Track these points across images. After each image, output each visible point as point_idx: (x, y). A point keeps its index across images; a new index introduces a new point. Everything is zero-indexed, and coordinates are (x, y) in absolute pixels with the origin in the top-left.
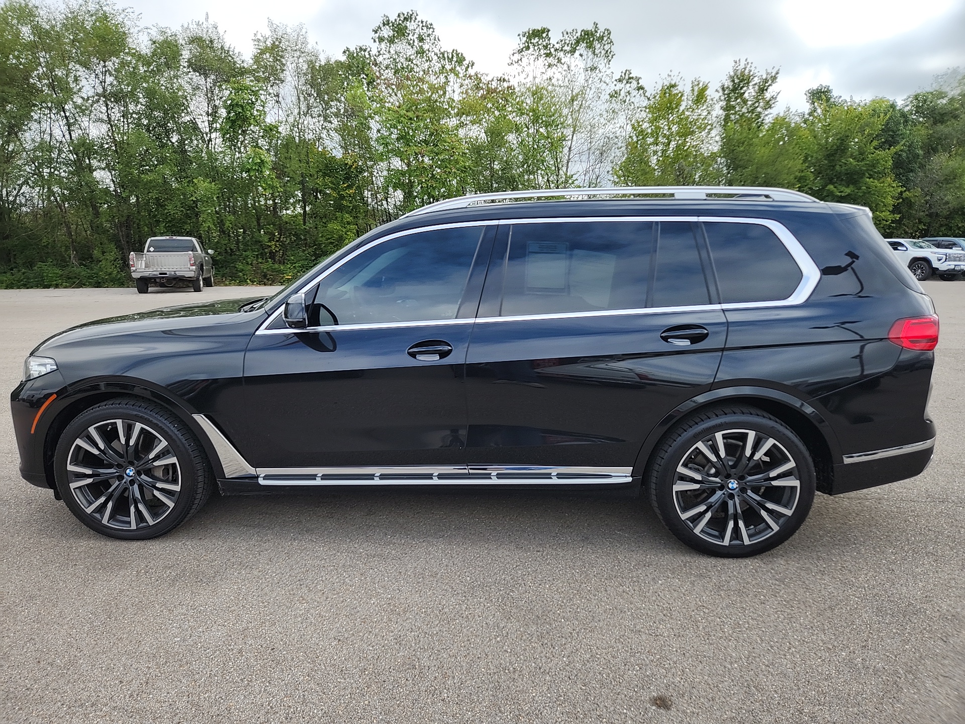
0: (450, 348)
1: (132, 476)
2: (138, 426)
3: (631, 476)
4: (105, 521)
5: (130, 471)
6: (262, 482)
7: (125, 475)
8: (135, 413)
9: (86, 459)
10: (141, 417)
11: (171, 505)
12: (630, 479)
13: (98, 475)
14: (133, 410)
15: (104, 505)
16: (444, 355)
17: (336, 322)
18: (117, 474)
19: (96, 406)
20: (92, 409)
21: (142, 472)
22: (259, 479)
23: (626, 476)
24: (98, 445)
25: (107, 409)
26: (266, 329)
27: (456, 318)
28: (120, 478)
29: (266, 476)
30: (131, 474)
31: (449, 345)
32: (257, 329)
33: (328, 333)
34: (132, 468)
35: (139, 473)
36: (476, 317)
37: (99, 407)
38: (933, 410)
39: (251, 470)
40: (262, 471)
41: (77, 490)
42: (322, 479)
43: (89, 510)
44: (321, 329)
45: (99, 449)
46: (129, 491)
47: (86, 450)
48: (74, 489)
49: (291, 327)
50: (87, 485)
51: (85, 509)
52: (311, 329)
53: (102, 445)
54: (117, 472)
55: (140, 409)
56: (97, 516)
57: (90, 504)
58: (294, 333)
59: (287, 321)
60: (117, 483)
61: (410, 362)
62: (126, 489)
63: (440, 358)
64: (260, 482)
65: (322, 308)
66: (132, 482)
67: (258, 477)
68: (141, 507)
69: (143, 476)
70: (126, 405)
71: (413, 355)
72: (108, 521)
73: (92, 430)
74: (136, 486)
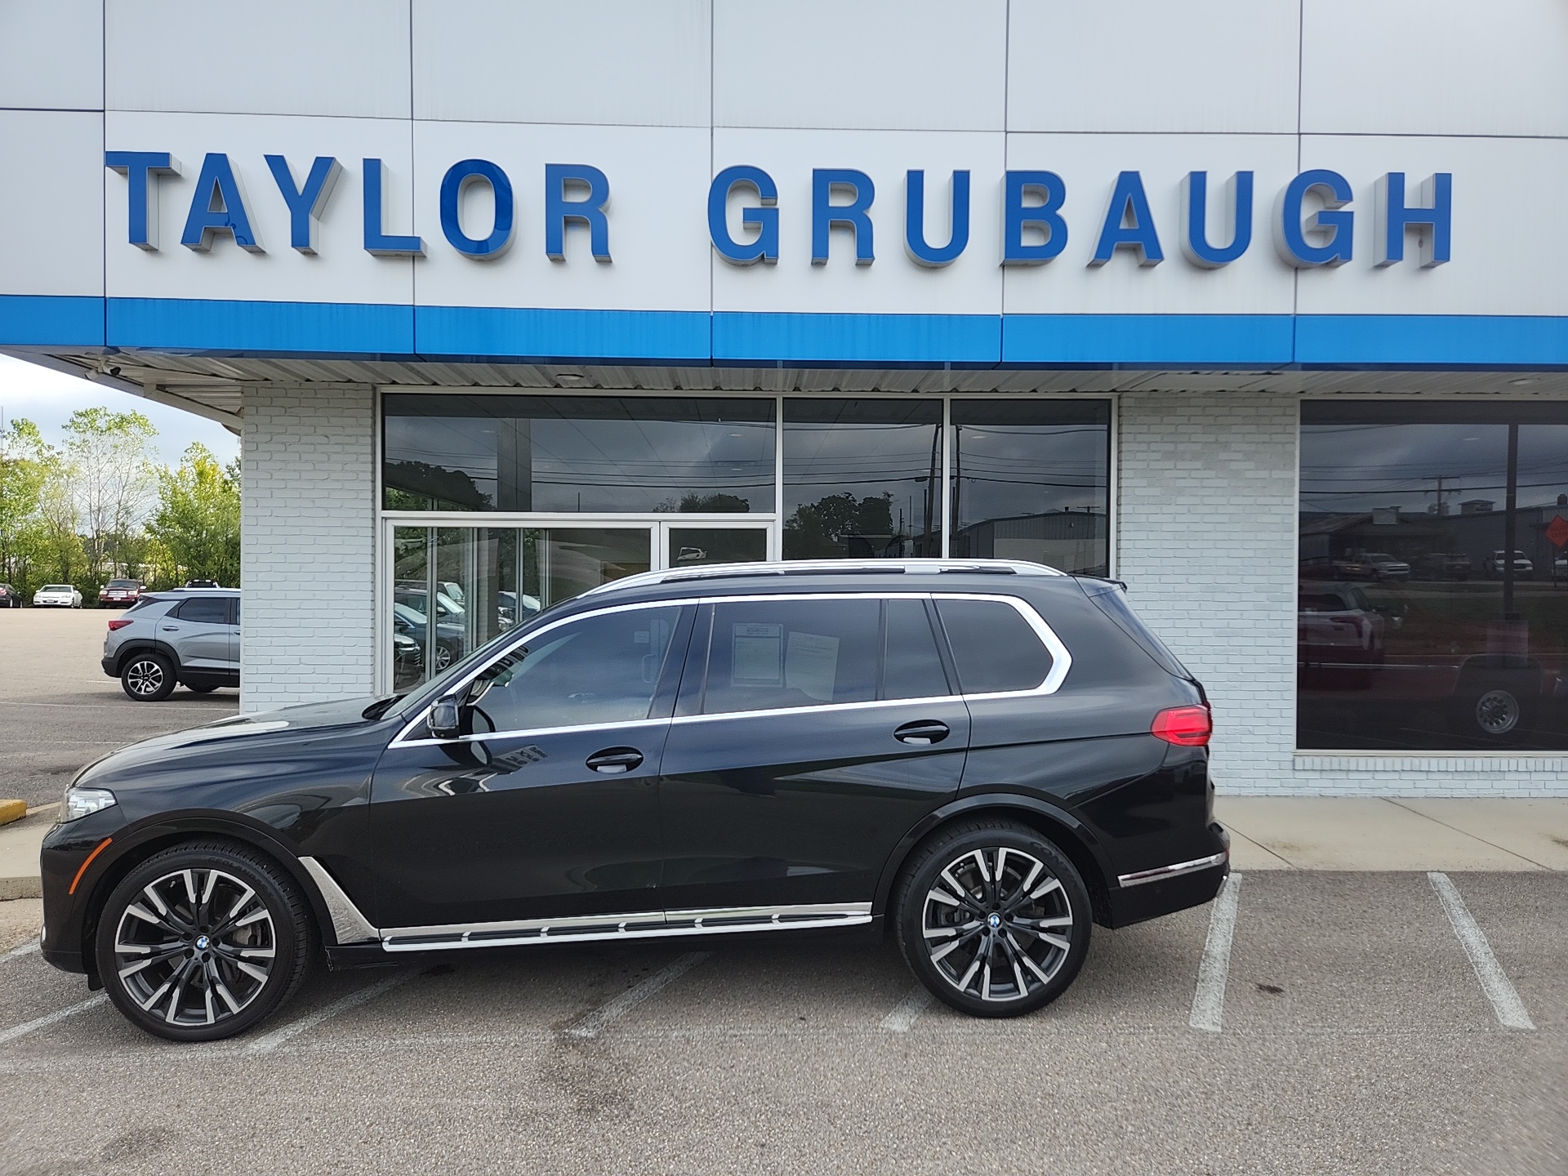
0: (639, 756)
1: (205, 948)
2: (214, 874)
3: (871, 914)
4: (170, 1018)
5: (203, 941)
6: (387, 947)
7: (195, 949)
8: (208, 857)
9: (140, 932)
10: (217, 861)
11: (263, 978)
12: (869, 919)
13: (159, 953)
14: (206, 853)
15: (168, 996)
16: (631, 765)
17: (492, 730)
18: (184, 948)
19: (153, 857)
20: (149, 862)
21: (220, 939)
22: (384, 944)
23: (865, 915)
24: (157, 909)
25: (170, 857)
26: (403, 740)
27: (648, 718)
28: (190, 953)
29: (393, 940)
30: (204, 945)
31: (639, 753)
32: (391, 741)
33: (481, 743)
34: (205, 937)
35: (214, 942)
36: (672, 717)
37: (157, 857)
38: (1220, 812)
39: (374, 932)
40: (388, 933)
41: (128, 980)
42: (469, 940)
43: (147, 1007)
44: (474, 737)
45: (158, 915)
46: (202, 972)
47: (141, 920)
48: (125, 978)
49: (439, 737)
50: (142, 971)
51: (141, 1005)
52: (462, 738)
53: (163, 910)
54: (184, 946)
55: (215, 850)
56: (159, 1012)
57: (147, 997)
58: (440, 745)
59: (434, 730)
60: (185, 961)
61: (590, 777)
62: (198, 968)
63: (628, 770)
64: (385, 948)
65: (475, 711)
66: (206, 957)
67: (382, 941)
68: (221, 990)
69: (221, 945)
70: (195, 848)
71: (593, 767)
72: (175, 1017)
73: (149, 890)
74: (212, 962)
